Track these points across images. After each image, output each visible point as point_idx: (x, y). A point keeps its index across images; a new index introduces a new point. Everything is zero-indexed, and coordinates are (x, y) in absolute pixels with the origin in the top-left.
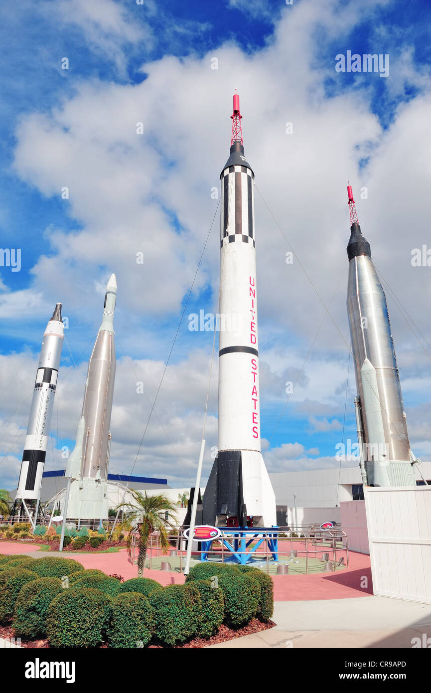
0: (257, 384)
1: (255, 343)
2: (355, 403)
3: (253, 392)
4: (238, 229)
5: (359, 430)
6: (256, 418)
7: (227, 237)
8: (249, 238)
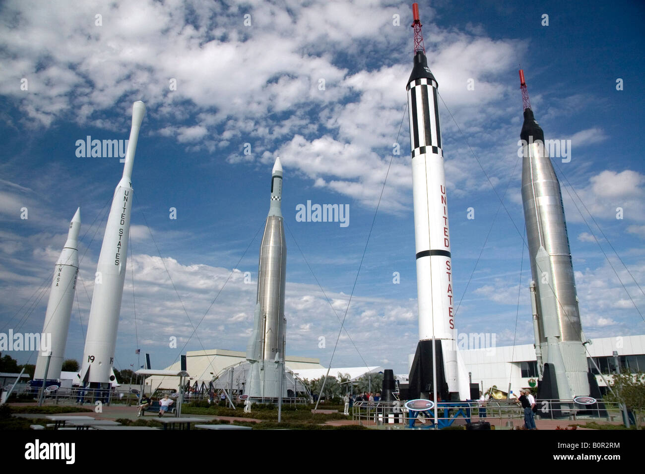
0: (450, 283)
1: (448, 247)
2: (530, 288)
3: (449, 290)
4: (429, 142)
5: (535, 313)
6: (451, 312)
7: (418, 149)
8: (438, 148)
